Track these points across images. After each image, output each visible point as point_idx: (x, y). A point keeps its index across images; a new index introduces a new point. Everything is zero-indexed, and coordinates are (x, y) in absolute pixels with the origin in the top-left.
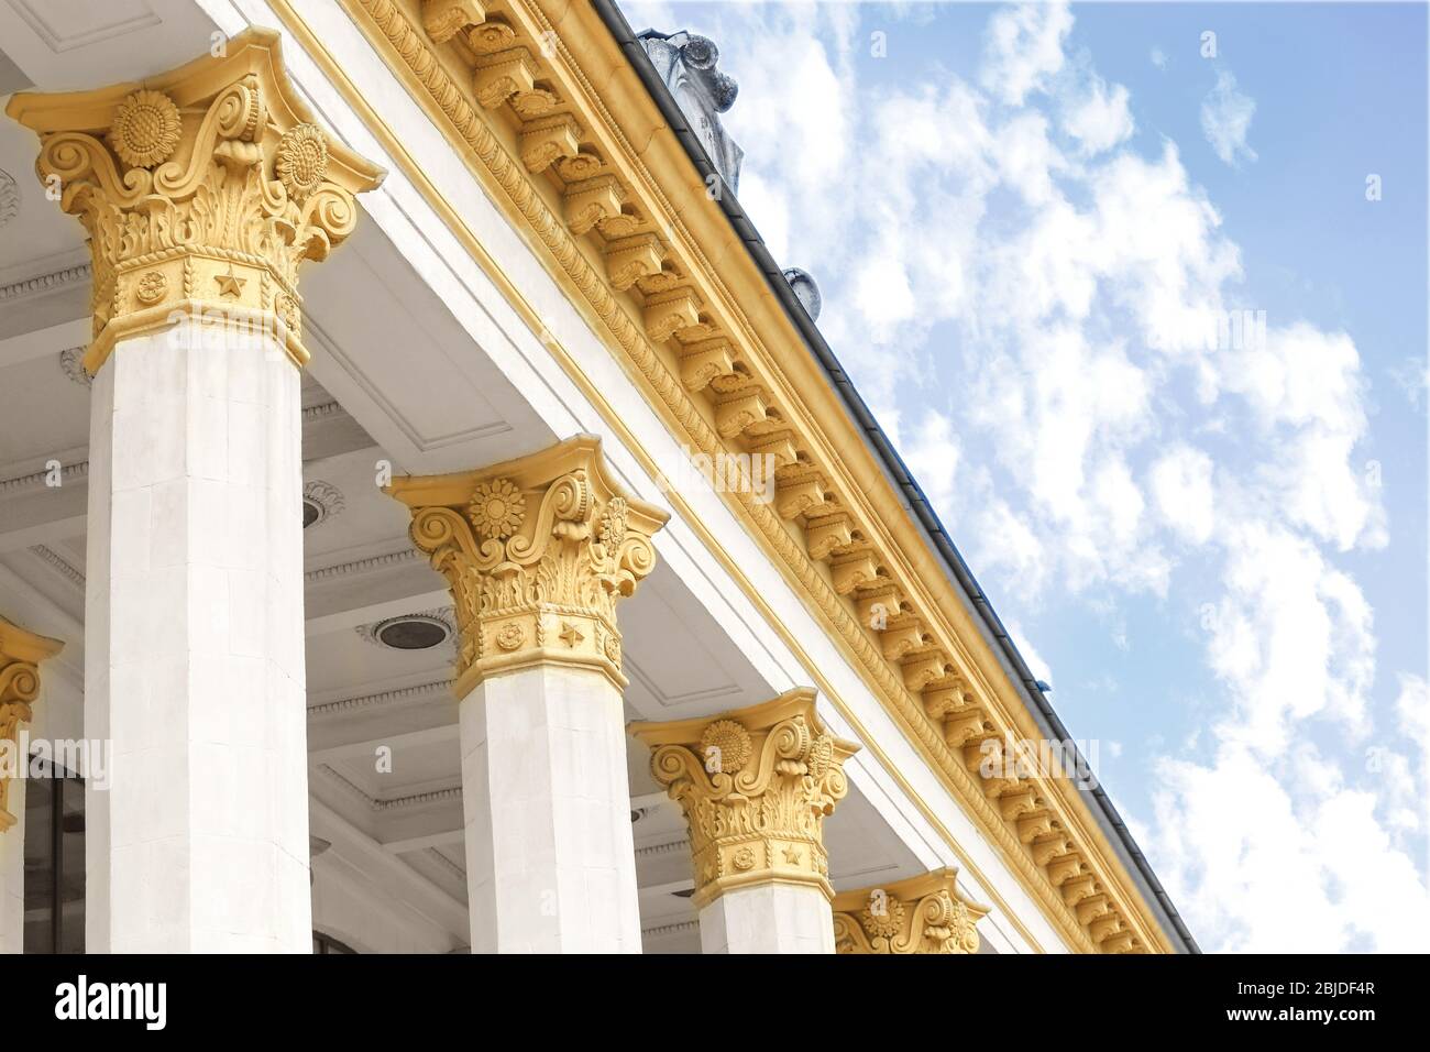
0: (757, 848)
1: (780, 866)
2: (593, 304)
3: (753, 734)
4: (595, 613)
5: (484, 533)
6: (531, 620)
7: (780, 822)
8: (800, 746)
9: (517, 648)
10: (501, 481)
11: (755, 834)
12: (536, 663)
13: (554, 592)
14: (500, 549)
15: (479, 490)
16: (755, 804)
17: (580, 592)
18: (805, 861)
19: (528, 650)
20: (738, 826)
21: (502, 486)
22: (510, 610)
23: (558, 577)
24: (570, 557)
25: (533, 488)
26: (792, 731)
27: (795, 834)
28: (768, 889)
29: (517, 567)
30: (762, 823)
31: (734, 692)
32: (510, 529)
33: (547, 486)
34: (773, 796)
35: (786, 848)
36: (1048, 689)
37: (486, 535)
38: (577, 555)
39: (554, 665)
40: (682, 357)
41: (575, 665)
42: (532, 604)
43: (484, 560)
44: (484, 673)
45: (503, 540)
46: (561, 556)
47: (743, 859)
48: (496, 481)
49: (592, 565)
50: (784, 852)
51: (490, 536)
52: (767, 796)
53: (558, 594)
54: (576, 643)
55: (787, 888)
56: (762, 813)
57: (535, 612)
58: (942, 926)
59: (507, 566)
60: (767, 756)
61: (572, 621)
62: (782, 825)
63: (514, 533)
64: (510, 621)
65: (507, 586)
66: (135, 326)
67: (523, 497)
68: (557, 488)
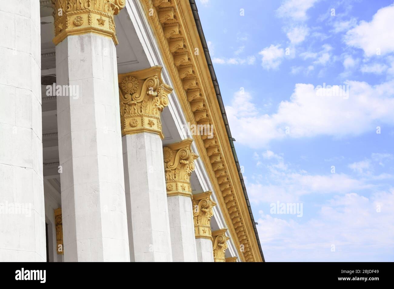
0: (174, 185)
1: (180, 190)
2: (155, 26)
3: (173, 151)
4: (157, 117)
5: (126, 92)
6: (140, 118)
7: (180, 177)
8: (187, 156)
9: (136, 126)
10: (132, 77)
11: (173, 181)
12: (142, 131)
13: (146, 111)
14: (130, 97)
15: (125, 79)
16: (173, 172)
17: (153, 111)
18: (187, 189)
19: (139, 127)
20: (168, 178)
21: (132, 79)
22: (134, 115)
23: (148, 106)
24: (151, 100)
25: (141, 80)
26: (185, 151)
27: (184, 181)
28: (177, 197)
29: (136, 103)
30: (175, 177)
31: (170, 139)
32: (133, 91)
33: (145, 80)
34: (179, 170)
35: (182, 185)
36: (235, 141)
37: (126, 93)
38: (153, 100)
39: (147, 132)
40: (170, 42)
41: (153, 132)
42: (141, 114)
43: (125, 100)
44: (126, 133)
45: (131, 94)
46: (148, 100)
47: (170, 188)
48: (130, 77)
49: (156, 103)
50: (181, 186)
51: (127, 93)
52: (177, 169)
53: (147, 111)
54: (153, 126)
55: (182, 197)
56: (175, 174)
57: (141, 116)
58: (207, 208)
59: (133, 102)
60: (177, 158)
61: (152, 119)
62: (181, 178)
63: (135, 93)
64: (134, 118)
65: (133, 108)
66: (74, 32)
67: (138, 82)
68: (149, 80)
